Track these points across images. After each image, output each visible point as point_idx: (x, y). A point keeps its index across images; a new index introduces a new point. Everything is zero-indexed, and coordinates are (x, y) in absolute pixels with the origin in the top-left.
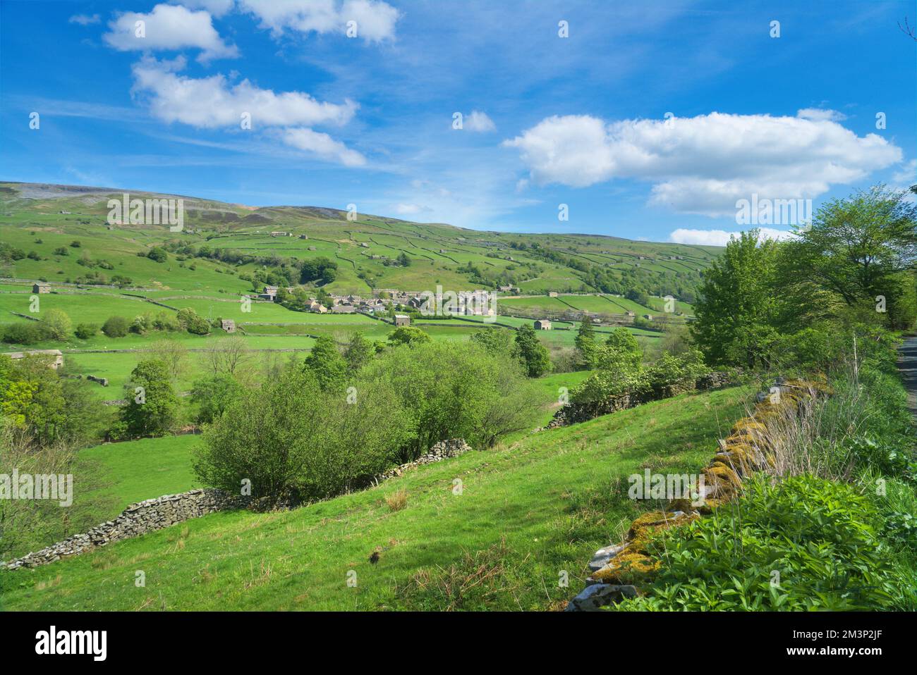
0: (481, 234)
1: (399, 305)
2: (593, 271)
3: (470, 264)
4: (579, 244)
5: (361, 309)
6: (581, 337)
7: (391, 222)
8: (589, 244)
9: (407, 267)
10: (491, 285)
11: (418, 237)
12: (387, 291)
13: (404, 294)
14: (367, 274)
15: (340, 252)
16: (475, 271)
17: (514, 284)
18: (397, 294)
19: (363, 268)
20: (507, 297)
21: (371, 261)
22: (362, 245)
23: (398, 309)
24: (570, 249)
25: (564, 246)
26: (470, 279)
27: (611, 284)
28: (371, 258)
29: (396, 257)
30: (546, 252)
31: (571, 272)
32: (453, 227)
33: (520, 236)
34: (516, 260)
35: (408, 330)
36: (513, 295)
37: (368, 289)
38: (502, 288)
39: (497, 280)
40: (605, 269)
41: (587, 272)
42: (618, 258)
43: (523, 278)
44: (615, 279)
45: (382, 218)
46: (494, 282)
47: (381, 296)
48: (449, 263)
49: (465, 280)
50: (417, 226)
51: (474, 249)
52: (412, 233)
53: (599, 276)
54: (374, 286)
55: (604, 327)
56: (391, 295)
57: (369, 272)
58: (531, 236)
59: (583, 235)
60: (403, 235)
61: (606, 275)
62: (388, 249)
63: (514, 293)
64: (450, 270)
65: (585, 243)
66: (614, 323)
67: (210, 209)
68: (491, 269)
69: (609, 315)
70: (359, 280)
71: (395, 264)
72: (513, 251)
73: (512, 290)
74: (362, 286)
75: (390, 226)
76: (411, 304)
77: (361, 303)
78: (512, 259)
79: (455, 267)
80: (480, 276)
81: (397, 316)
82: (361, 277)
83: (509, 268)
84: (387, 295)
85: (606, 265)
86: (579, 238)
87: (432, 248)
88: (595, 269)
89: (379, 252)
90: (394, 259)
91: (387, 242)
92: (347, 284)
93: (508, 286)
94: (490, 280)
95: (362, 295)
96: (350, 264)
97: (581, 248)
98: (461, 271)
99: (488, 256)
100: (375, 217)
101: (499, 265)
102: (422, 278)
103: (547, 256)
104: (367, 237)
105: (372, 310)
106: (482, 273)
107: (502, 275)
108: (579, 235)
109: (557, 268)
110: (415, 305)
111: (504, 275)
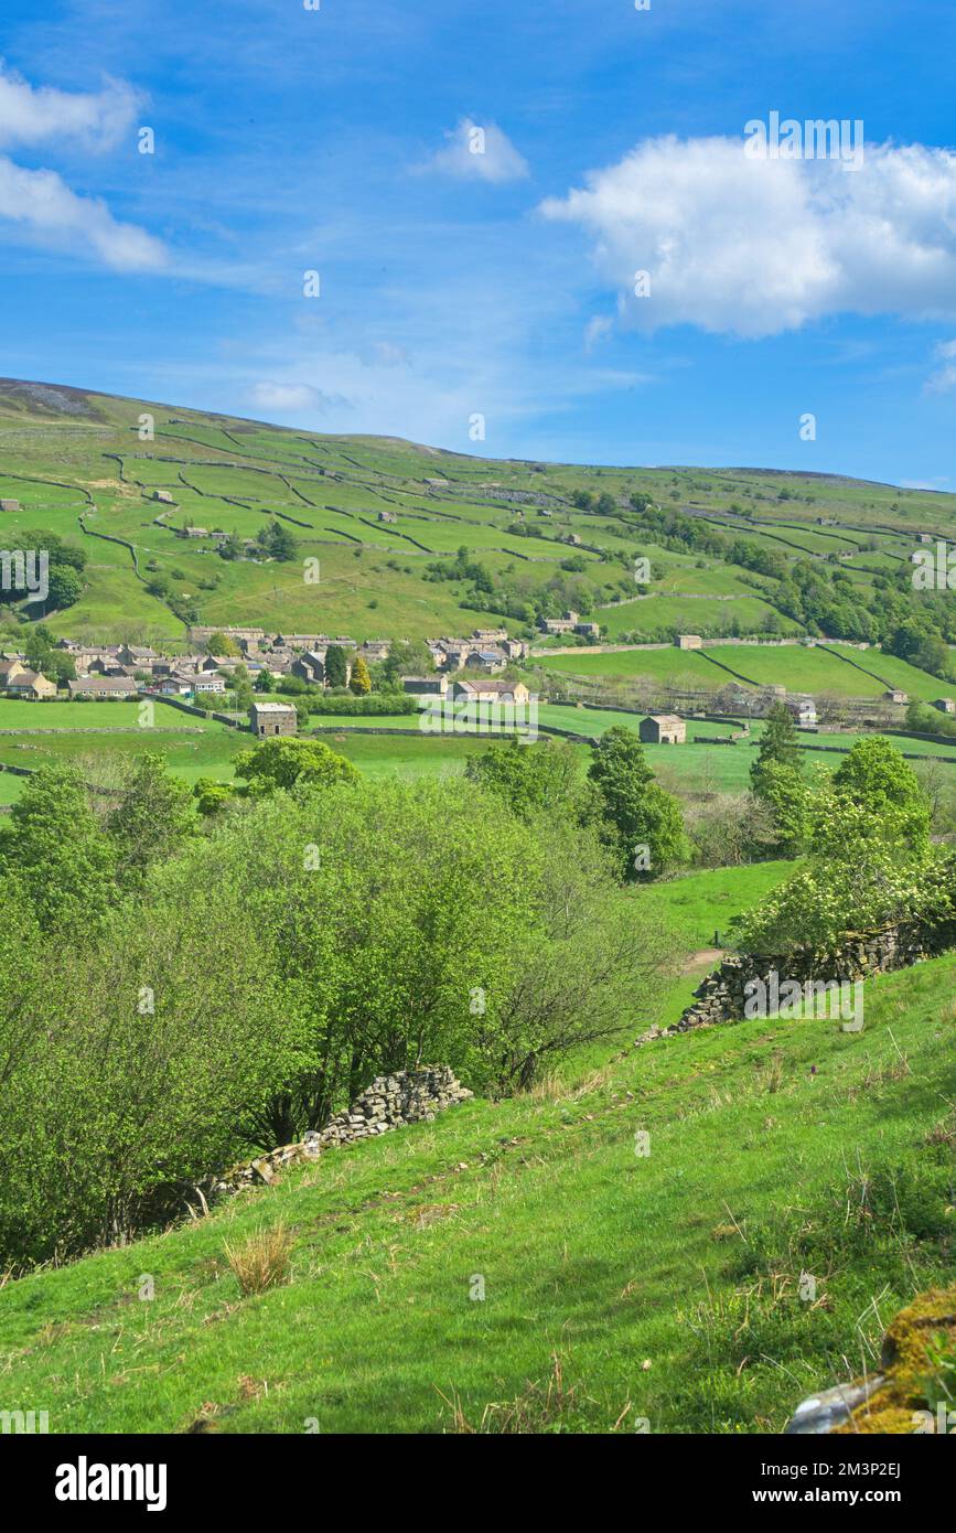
0: (492, 468)
1: (265, 674)
2: (797, 574)
3: (462, 553)
4: (759, 497)
5: (158, 685)
6: (765, 765)
7: (240, 430)
8: (784, 497)
9: (287, 564)
10: (521, 616)
11: (317, 476)
12: (231, 632)
13: (278, 642)
14: (174, 584)
15: (92, 517)
16: (474, 573)
17: (584, 612)
18: (261, 643)
19: (159, 563)
20: (564, 651)
21: (183, 545)
22: (156, 498)
23: (263, 685)
24: (734, 511)
25: (718, 503)
26: (463, 598)
27: (845, 612)
28: (183, 535)
29: (256, 532)
30: (669, 519)
31: (738, 579)
32: (415, 447)
33: (599, 474)
34: (589, 544)
35: (293, 747)
36: (580, 644)
37: (177, 628)
38: (552, 624)
39: (537, 601)
40: (830, 570)
41: (780, 577)
42: (862, 538)
43: (609, 594)
44: (856, 599)
45: (212, 417)
46: (529, 607)
47: (214, 647)
48: (405, 552)
49: (447, 600)
50: (311, 440)
51: (472, 512)
52: (300, 462)
53: (812, 590)
54: (193, 619)
55: (830, 736)
56: (243, 645)
57: (178, 576)
58: (629, 474)
59: (769, 472)
60: (275, 468)
61: (830, 586)
62: (231, 510)
63: (581, 637)
64: (407, 571)
65: (774, 494)
66: (853, 723)
68: (521, 569)
69: (842, 700)
70: (149, 599)
71: (253, 553)
72: (579, 518)
73: (578, 630)
74: (159, 616)
75: (237, 442)
76: (298, 670)
77: (156, 669)
78: (578, 540)
79: (422, 563)
80: (489, 590)
81: (260, 707)
82: (154, 590)
83: (568, 567)
84: (230, 645)
85: (832, 559)
86: (761, 480)
87: (355, 507)
88: (803, 569)
89: (205, 518)
90: (248, 538)
91: (227, 491)
92: (114, 611)
93: (567, 617)
94: (516, 602)
95: (159, 645)
96: (122, 552)
97: (764, 509)
98: (437, 573)
99: (513, 530)
100: (191, 413)
101: (542, 556)
102: (327, 595)
103: (672, 532)
104: (172, 471)
105: (188, 690)
106: (496, 581)
107: (551, 587)
108: (757, 472)
109: (699, 565)
110: (310, 674)
111: (557, 585)
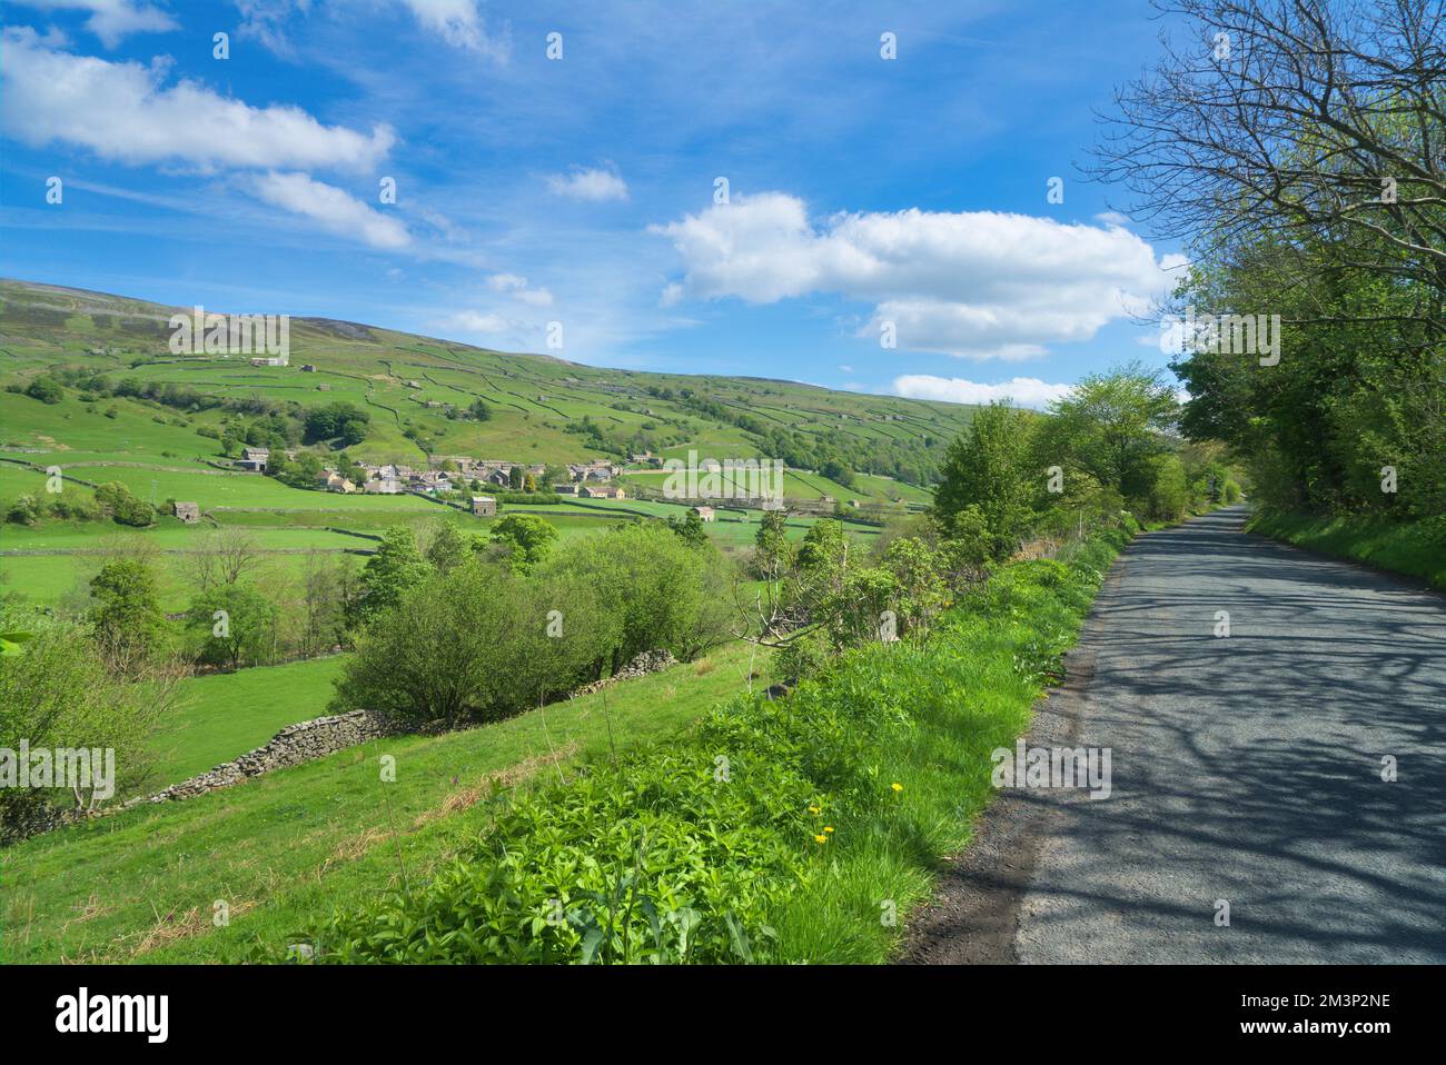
0: (603, 373)
1: (475, 482)
2: (774, 433)
3: (586, 419)
4: (753, 392)
5: (414, 486)
6: (765, 532)
7: (457, 349)
8: (767, 392)
9: (486, 422)
10: (619, 453)
11: (502, 376)
12: (454, 458)
13: (480, 464)
14: (420, 433)
15: (373, 395)
16: (593, 430)
17: (654, 451)
18: (470, 465)
19: (412, 421)
20: (642, 472)
21: (426, 411)
22: (410, 385)
23: (475, 487)
24: (739, 399)
25: (731, 395)
26: (586, 442)
27: (799, 454)
28: (426, 406)
29: (469, 405)
30: (703, 403)
31: (741, 435)
32: (559, 361)
33: (663, 378)
34: (657, 415)
36: (651, 468)
37: (422, 456)
38: (636, 457)
39: (628, 445)
40: (792, 432)
41: (764, 435)
42: (810, 415)
43: (668, 442)
44: (806, 447)
45: (441, 342)
46: (623, 448)
47: (444, 466)
48: (554, 418)
49: (577, 443)
50: (500, 356)
51: (592, 397)
52: (493, 368)
53: (782, 442)
54: (431, 451)
55: (792, 519)
56: (460, 465)
57: (423, 428)
58: (681, 378)
59: (759, 379)
60: (478, 371)
61: (792, 440)
62: (454, 393)
63: (653, 465)
64: (555, 427)
65: (762, 391)
66: (805, 512)
67: (136, 315)
68: (619, 429)
69: (799, 500)
70: (405, 440)
71: (466, 416)
72: (653, 401)
73: (650, 461)
74: (411, 448)
75: (454, 356)
76: (494, 479)
77: (412, 478)
78: (651, 413)
79: (563, 424)
80: (601, 439)
81: (475, 499)
82: (409, 435)
83: (646, 427)
84: (454, 466)
85: (793, 426)
86: (753, 383)
87: (525, 392)
88: (777, 431)
89: (439, 396)
90: (464, 407)
91: (451, 382)
92: (385, 447)
93: (645, 454)
94: (616, 445)
95: (412, 464)
96: (390, 415)
97: (756, 399)
98: (572, 429)
99: (615, 407)
100: (429, 340)
101: (631, 421)
102: (508, 440)
103: (705, 410)
104: (418, 371)
105: (431, 489)
106: (605, 434)
107: (635, 438)
108: (752, 379)
109: (720, 428)
110: (501, 482)
111: (639, 437)
